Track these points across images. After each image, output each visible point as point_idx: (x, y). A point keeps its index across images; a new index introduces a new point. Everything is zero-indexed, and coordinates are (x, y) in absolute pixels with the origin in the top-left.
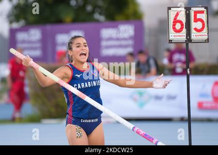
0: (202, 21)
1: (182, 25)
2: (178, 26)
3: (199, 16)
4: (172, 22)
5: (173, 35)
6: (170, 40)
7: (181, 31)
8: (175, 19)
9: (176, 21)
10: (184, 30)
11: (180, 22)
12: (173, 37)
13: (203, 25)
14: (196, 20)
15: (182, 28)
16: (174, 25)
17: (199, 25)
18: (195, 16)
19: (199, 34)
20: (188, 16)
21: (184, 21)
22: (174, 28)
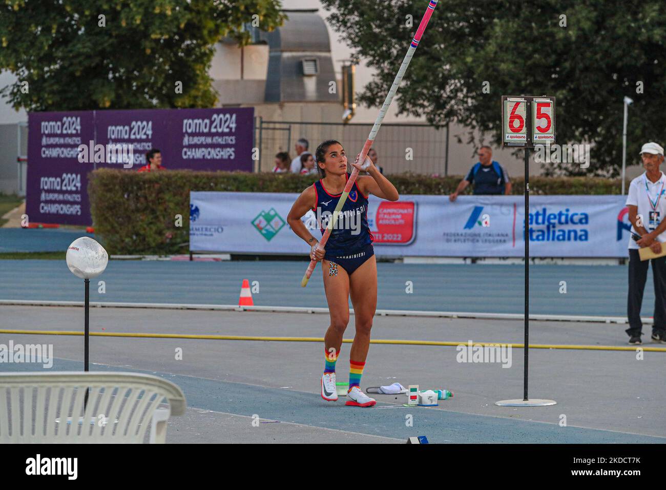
0: (547, 117)
1: (522, 122)
2: (517, 124)
3: (544, 110)
4: (509, 117)
5: (510, 135)
6: (505, 143)
7: (521, 130)
8: (513, 113)
9: (514, 116)
10: (524, 129)
11: (520, 117)
12: (509, 139)
13: (549, 122)
14: (540, 116)
15: (521, 126)
16: (511, 122)
17: (543, 123)
18: (539, 110)
19: (543, 135)
20: (529, 109)
21: (524, 118)
22: (511, 126)
